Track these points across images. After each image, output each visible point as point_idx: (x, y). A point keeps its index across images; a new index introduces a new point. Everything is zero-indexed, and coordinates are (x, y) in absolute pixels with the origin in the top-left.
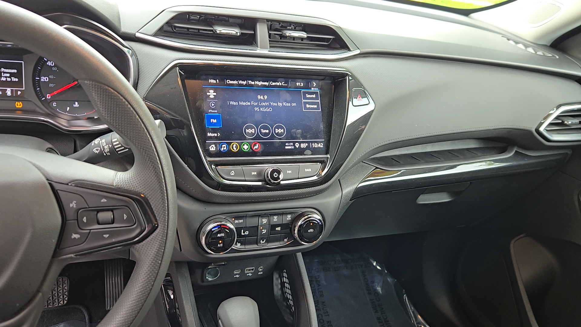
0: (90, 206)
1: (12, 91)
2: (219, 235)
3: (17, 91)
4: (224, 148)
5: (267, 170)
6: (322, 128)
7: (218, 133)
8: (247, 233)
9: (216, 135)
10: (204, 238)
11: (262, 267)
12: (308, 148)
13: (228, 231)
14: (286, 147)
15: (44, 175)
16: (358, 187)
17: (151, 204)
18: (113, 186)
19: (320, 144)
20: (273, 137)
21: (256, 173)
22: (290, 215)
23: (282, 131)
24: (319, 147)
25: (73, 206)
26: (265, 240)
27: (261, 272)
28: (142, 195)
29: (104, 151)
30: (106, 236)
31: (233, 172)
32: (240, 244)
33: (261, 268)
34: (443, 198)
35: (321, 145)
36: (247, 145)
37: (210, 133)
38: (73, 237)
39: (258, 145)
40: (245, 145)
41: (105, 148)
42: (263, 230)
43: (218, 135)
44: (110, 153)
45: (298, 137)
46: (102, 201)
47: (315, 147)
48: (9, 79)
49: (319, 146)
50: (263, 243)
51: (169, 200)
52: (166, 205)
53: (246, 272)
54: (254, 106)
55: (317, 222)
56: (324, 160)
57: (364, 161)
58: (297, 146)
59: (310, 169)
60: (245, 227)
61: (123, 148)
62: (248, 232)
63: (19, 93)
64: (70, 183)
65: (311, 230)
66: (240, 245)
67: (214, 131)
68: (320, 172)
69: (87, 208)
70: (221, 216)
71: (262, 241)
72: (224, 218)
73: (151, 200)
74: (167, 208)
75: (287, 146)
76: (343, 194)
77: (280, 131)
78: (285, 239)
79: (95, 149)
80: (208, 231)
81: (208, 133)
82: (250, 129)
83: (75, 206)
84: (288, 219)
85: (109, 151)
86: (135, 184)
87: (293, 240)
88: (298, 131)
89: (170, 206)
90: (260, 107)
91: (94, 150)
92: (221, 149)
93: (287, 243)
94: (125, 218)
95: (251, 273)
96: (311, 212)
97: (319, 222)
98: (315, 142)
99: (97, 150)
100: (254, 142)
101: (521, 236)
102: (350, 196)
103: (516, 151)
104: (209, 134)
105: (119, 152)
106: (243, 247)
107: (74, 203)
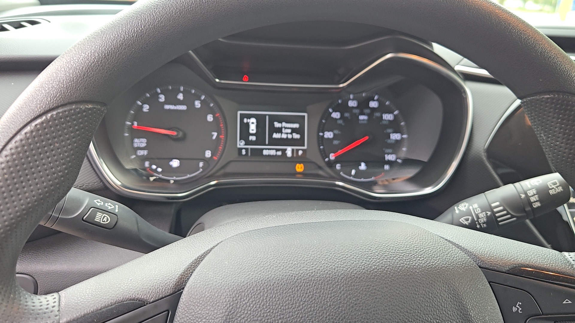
0: (545, 312)
1: (293, 150)
3: (298, 150)
41: (480, 217)
44: (486, 225)
46: (564, 302)
48: (290, 136)
61: (509, 216)
63: (300, 153)
69: (541, 315)
79: (462, 219)
91: (460, 221)
99: (466, 220)
105: (500, 223)
107: (519, 305)
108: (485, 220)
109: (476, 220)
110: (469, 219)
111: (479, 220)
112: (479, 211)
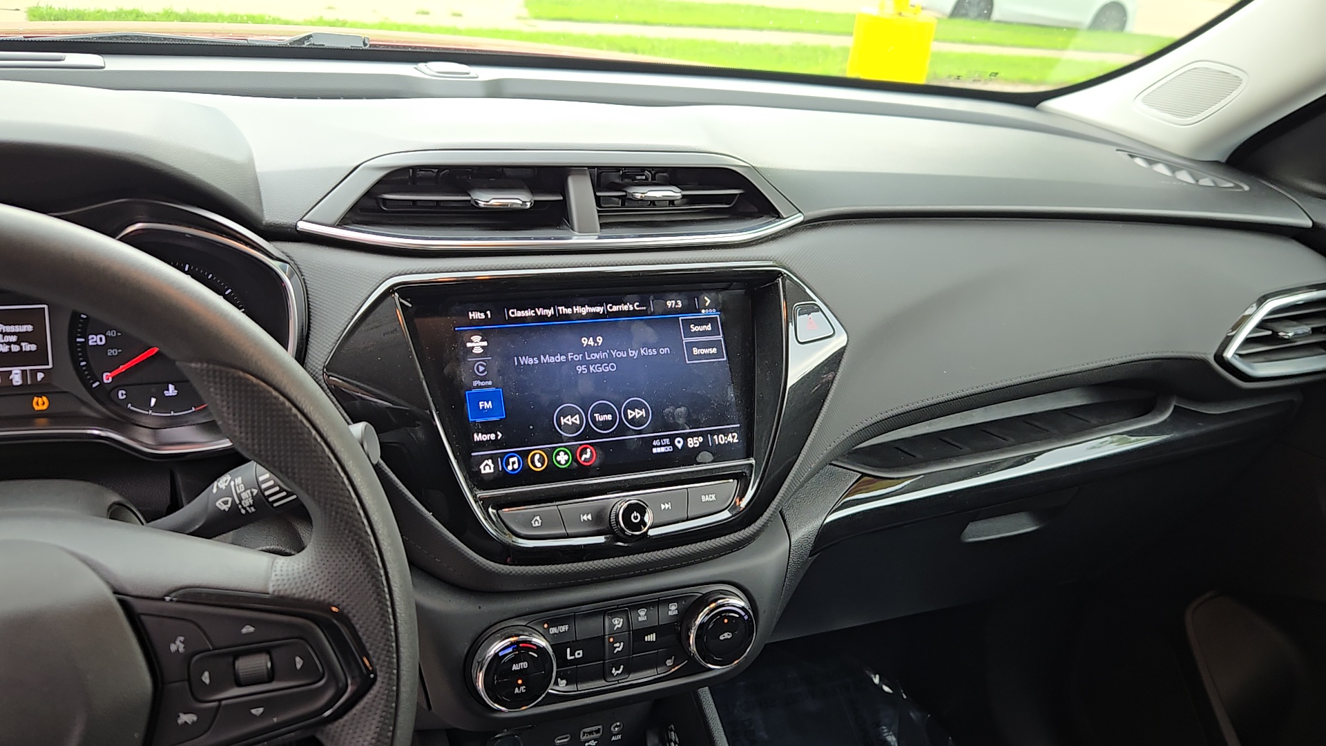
0: (216, 646)
1: (24, 373)
2: (515, 667)
3: (34, 373)
4: (514, 464)
5: (615, 508)
6: (732, 398)
7: (498, 433)
8: (579, 654)
9: (493, 436)
10: (481, 676)
11: (618, 724)
12: (703, 447)
13: (536, 656)
14: (655, 450)
15: (108, 583)
16: (825, 522)
17: (357, 627)
18: (268, 594)
19: (730, 435)
20: (622, 430)
21: (590, 517)
22: (676, 604)
23: (643, 413)
24: (729, 442)
25: (178, 650)
26: (622, 667)
27: (616, 735)
28: (334, 609)
29: (240, 503)
30: (257, 711)
31: (538, 518)
32: (564, 682)
33: (617, 726)
34: (1020, 525)
35: (733, 438)
36: (566, 453)
37: (480, 434)
38: (180, 721)
39: (591, 452)
40: (562, 453)
41: (243, 498)
42: (615, 645)
43: (497, 436)
44: (255, 508)
45: (679, 424)
46: (244, 631)
47: (719, 443)
48: (15, 348)
49: (728, 440)
50: (618, 674)
51: (398, 615)
52: (392, 627)
53: (583, 738)
54: (574, 364)
55: (737, 616)
56: (743, 473)
57: (833, 462)
58: (680, 446)
59: (713, 496)
60: (573, 641)
61: (284, 494)
62: (581, 652)
63: (40, 376)
64: (167, 596)
65: (726, 634)
66: (567, 685)
67: (487, 428)
68: (735, 502)
69: (210, 650)
70: (517, 620)
71: (616, 670)
72: (525, 626)
73: (355, 619)
74: (393, 634)
75: (657, 446)
76: (792, 543)
77: (638, 413)
78: (668, 661)
79: (220, 501)
80: (489, 659)
81: (475, 435)
82: (569, 417)
83: (181, 650)
84: (670, 613)
85: (252, 503)
86: (318, 586)
87: (686, 662)
88: (679, 409)
89: (401, 629)
90: (588, 364)
91: (217, 504)
92: (507, 467)
93: (673, 670)
94: (299, 666)
95: (595, 740)
96: (721, 594)
97: (743, 614)
98: (718, 432)
99: (226, 503)
100: (581, 445)
101: (1208, 595)
102: (809, 547)
103: (1175, 406)
104: (478, 437)
105: (275, 505)
106: (572, 688)
107: (181, 641)
108: (251, 501)
109: (238, 502)
110: (228, 501)
111: (243, 502)
112: (242, 488)
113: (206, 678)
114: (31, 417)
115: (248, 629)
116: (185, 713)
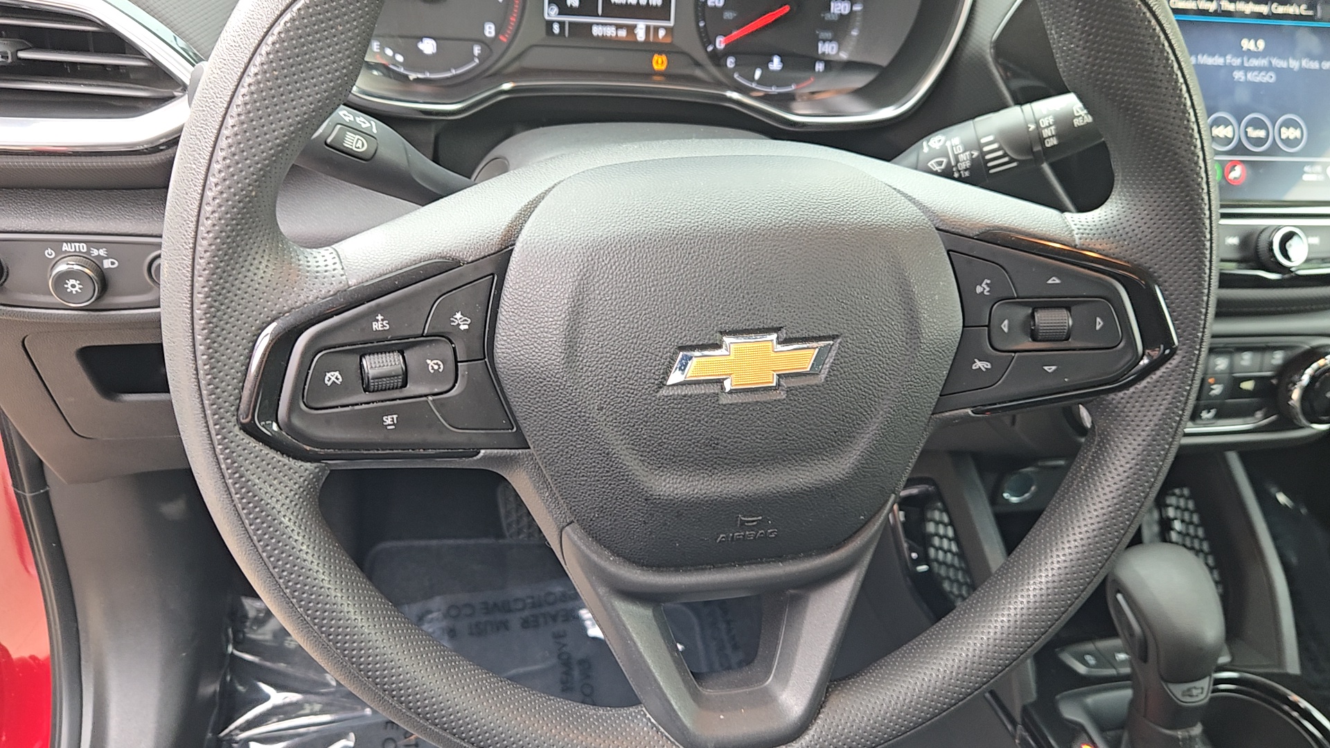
0: (1020, 295)
1: (648, 28)
3: (657, 29)
5: (1265, 234)
14: (1305, 177)
20: (1274, 150)
21: (1235, 240)
22: (1283, 353)
23: (1298, 133)
25: (983, 292)
26: (1214, 410)
29: (956, 166)
30: (1050, 369)
38: (974, 367)
39: (1241, 169)
41: (960, 160)
42: (1214, 387)
44: (970, 173)
46: (1050, 281)
48: (643, 2)
50: (1208, 418)
54: (1231, 68)
61: (1006, 159)
63: (662, 33)
69: (1014, 298)
71: (1207, 413)
75: (1309, 173)
77: (1292, 133)
78: (1259, 412)
79: (932, 162)
82: (1221, 128)
83: (986, 293)
84: (1273, 363)
86: (1128, 244)
87: (1282, 415)
90: (1247, 70)
91: (929, 164)
93: (1261, 423)
94: (1098, 327)
99: (940, 164)
100: (1231, 160)
105: (991, 171)
107: (987, 284)
108: (968, 164)
109: (953, 164)
110: (942, 162)
111: (959, 165)
112: (960, 149)
113: (1005, 326)
114: (650, 74)
115: (1054, 280)
116: (980, 361)
